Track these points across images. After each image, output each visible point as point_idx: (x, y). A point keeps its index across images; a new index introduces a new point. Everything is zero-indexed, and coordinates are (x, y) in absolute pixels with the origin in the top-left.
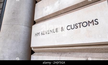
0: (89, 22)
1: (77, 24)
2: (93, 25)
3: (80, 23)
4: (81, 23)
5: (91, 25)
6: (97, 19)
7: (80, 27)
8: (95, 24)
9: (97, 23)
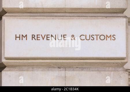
0: (107, 36)
1: (94, 35)
2: (111, 40)
3: (97, 35)
4: (99, 35)
5: (109, 39)
6: (115, 35)
7: (97, 40)
8: (113, 40)
9: (114, 39)
